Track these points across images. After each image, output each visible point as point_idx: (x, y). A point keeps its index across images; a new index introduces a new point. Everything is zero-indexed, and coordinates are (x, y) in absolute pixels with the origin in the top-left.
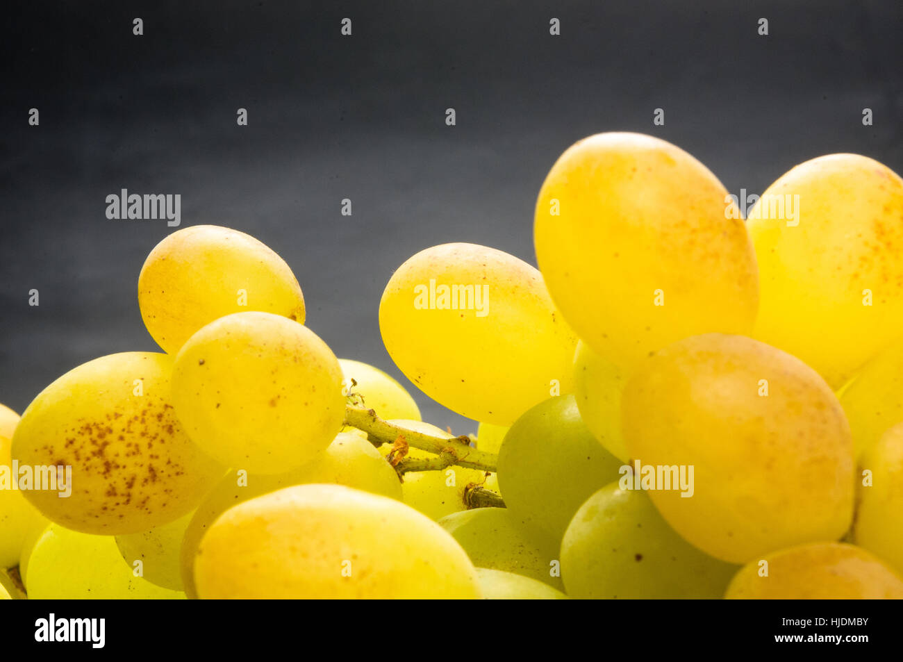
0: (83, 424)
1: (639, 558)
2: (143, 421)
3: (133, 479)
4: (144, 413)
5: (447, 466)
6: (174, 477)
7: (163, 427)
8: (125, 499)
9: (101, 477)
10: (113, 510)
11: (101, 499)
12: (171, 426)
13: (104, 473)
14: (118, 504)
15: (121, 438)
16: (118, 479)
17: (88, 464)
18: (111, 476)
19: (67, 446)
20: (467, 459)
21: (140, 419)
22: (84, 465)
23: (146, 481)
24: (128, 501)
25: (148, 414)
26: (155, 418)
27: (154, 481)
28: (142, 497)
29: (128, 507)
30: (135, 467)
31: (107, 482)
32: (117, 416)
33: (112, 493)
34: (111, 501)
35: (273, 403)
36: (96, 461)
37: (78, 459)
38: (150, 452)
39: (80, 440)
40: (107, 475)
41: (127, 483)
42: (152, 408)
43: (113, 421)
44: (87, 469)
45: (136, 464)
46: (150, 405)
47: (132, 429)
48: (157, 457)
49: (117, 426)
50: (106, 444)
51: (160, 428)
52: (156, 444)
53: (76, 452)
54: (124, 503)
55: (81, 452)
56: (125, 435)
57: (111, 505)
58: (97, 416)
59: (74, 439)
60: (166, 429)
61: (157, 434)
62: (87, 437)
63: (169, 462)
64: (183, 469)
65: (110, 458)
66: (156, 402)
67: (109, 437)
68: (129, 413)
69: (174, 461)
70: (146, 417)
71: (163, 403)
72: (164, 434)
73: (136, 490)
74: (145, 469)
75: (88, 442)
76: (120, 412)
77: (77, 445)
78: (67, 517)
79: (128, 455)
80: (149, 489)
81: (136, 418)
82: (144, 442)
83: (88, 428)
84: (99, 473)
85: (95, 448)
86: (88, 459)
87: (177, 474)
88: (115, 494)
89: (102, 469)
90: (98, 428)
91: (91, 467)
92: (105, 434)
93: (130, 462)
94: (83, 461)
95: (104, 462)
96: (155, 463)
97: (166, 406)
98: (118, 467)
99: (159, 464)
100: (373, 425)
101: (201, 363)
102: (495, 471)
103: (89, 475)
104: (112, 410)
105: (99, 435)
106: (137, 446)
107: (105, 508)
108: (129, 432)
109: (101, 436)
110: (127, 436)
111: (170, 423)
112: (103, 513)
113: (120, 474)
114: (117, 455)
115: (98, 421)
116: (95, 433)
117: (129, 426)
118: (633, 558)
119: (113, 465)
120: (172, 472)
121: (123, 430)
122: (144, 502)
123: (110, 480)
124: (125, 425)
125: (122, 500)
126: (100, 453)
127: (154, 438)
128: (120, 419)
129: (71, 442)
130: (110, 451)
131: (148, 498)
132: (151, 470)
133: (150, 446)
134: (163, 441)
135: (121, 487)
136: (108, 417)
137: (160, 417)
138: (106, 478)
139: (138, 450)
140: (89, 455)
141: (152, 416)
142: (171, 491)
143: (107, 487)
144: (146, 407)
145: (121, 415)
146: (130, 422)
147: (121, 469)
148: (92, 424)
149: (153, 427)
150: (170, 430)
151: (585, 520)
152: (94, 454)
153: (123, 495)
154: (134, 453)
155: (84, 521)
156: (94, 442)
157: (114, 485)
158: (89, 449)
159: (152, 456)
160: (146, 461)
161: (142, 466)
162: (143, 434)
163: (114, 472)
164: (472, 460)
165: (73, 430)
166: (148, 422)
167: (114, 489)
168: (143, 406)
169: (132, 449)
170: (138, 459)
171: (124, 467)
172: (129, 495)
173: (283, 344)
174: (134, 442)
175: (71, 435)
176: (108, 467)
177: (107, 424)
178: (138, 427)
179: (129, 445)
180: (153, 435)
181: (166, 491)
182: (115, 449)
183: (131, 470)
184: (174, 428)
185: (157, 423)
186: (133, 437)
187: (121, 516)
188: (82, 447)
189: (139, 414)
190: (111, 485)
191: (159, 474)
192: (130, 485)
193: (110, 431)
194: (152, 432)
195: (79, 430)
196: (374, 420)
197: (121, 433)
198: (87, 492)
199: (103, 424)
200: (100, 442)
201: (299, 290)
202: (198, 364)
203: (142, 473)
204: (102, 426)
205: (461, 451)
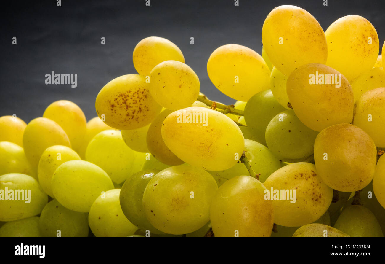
0: (119, 94)
1: (290, 131)
2: (138, 94)
3: (135, 111)
4: (138, 91)
5: (228, 113)
7: (144, 96)
8: (132, 117)
9: (125, 110)
11: (124, 117)
13: (126, 109)
14: (129, 119)
15: (131, 98)
16: (130, 111)
17: (121, 106)
18: (128, 110)
19: (115, 100)
20: (234, 112)
22: (120, 106)
23: (138, 112)
24: (133, 118)
25: (139, 91)
26: (141, 93)
27: (141, 112)
28: (137, 117)
29: (132, 120)
30: (135, 107)
32: (130, 92)
33: (128, 115)
34: (127, 118)
35: (180, 87)
36: (124, 105)
37: (118, 104)
38: (140, 103)
40: (127, 110)
41: (133, 112)
42: (140, 90)
43: (129, 93)
44: (121, 107)
45: (136, 106)
46: (140, 89)
48: (142, 105)
49: (130, 95)
50: (127, 100)
51: (143, 96)
52: (142, 100)
53: (118, 102)
54: (131, 119)
55: (119, 102)
56: (132, 97)
57: (127, 119)
58: (124, 91)
59: (117, 98)
60: (145, 96)
61: (142, 98)
62: (121, 98)
63: (145, 106)
64: (149, 109)
65: (128, 104)
66: (142, 88)
67: (127, 98)
68: (133, 91)
69: (147, 106)
70: (139, 92)
71: (143, 89)
72: (144, 98)
74: (138, 108)
75: (121, 99)
76: (131, 91)
77: (118, 100)
79: (133, 104)
80: (139, 115)
81: (136, 93)
82: (138, 100)
83: (121, 95)
85: (123, 101)
86: (121, 104)
87: (147, 110)
88: (129, 116)
89: (125, 108)
90: (124, 95)
91: (122, 107)
92: (126, 97)
93: (134, 105)
94: (119, 105)
95: (126, 105)
96: (141, 106)
97: (145, 90)
98: (130, 107)
99: (142, 107)
100: (205, 100)
101: (159, 74)
102: (243, 115)
103: (121, 109)
104: (128, 90)
106: (136, 101)
107: (126, 120)
109: (125, 98)
110: (133, 98)
111: (146, 95)
112: (125, 122)
113: (131, 109)
114: (130, 103)
115: (124, 93)
117: (134, 95)
118: (288, 131)
119: (129, 106)
120: (146, 109)
121: (132, 96)
122: (137, 119)
123: (128, 111)
124: (132, 94)
125: (131, 117)
126: (125, 103)
127: (141, 99)
129: (116, 99)
130: (128, 102)
131: (139, 117)
132: (140, 108)
133: (140, 101)
134: (144, 100)
135: (131, 113)
136: (127, 92)
137: (143, 93)
138: (126, 110)
139: (136, 102)
140: (122, 103)
141: (141, 92)
142: (145, 116)
143: (127, 113)
144: (139, 90)
145: (131, 92)
146: (134, 94)
147: (131, 108)
148: (122, 94)
149: (141, 95)
150: (146, 97)
152: (123, 103)
153: (131, 116)
154: (135, 103)
156: (123, 99)
157: (129, 113)
158: (122, 101)
159: (140, 104)
160: (139, 106)
162: (138, 97)
163: (129, 109)
165: (117, 95)
166: (139, 94)
167: (129, 114)
168: (138, 89)
169: (135, 102)
170: (136, 105)
171: (132, 107)
172: (133, 116)
173: (183, 69)
174: (135, 100)
175: (116, 97)
176: (127, 107)
177: (127, 94)
178: (136, 95)
179: (134, 101)
180: (141, 98)
182: (130, 101)
185: (142, 94)
186: (135, 98)
187: (130, 123)
188: (119, 101)
189: (137, 92)
190: (128, 113)
191: (142, 110)
192: (134, 113)
193: (128, 96)
195: (119, 96)
198: (121, 115)
199: (126, 94)
200: (125, 99)
201: (183, 57)
202: (158, 74)
204: (125, 95)
205: (232, 109)
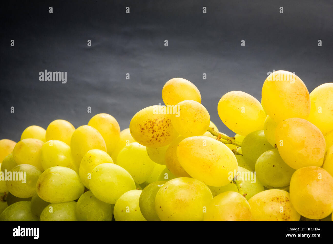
0: (149, 121)
3: (159, 135)
4: (163, 120)
5: (229, 144)
6: (167, 136)
8: (156, 139)
10: (153, 141)
11: (150, 138)
12: (169, 124)
14: (154, 140)
15: (157, 125)
16: (155, 134)
17: (149, 130)
19: (145, 125)
21: (162, 121)
23: (161, 136)
24: (156, 140)
26: (165, 122)
27: (163, 136)
28: (160, 139)
29: (156, 141)
30: (159, 132)
31: (153, 135)
32: (157, 120)
33: (153, 137)
34: (153, 139)
35: (195, 121)
36: (151, 129)
39: (148, 124)
40: (153, 133)
45: (160, 132)
46: (165, 118)
47: (160, 123)
48: (165, 131)
49: (157, 122)
50: (154, 126)
51: (166, 124)
52: (165, 127)
53: (147, 127)
56: (159, 125)
61: (165, 125)
62: (150, 124)
63: (167, 132)
64: (170, 134)
65: (154, 129)
66: (166, 118)
67: (154, 124)
68: (159, 120)
70: (163, 121)
71: (167, 119)
72: (167, 126)
73: (159, 138)
74: (162, 133)
77: (147, 125)
78: (142, 141)
79: (158, 129)
80: (162, 138)
81: (161, 121)
82: (162, 127)
83: (150, 122)
84: (151, 132)
85: (151, 126)
86: (149, 129)
87: (168, 135)
88: (154, 138)
89: (152, 132)
93: (158, 131)
94: (148, 129)
95: (152, 130)
96: (164, 132)
97: (168, 119)
98: (156, 131)
99: (165, 132)
102: (241, 146)
103: (149, 132)
104: (156, 118)
105: (152, 124)
106: (161, 127)
107: (151, 141)
108: (159, 124)
109: (153, 124)
112: (150, 142)
114: (156, 129)
115: (153, 121)
116: (152, 123)
118: (273, 166)
122: (160, 141)
123: (153, 134)
124: (158, 122)
125: (155, 139)
126: (152, 128)
127: (165, 126)
128: (157, 121)
129: (146, 124)
130: (154, 127)
131: (161, 140)
132: (163, 133)
133: (163, 128)
134: (166, 127)
135: (156, 136)
136: (155, 120)
137: (166, 121)
139: (161, 128)
140: (150, 128)
144: (164, 119)
146: (160, 122)
149: (165, 124)
150: (168, 125)
151: (262, 157)
154: (160, 129)
155: (145, 143)
156: (151, 125)
158: (150, 126)
159: (163, 130)
160: (162, 131)
161: (161, 132)
162: (162, 125)
163: (155, 133)
164: (235, 143)
165: (147, 121)
167: (154, 136)
168: (163, 118)
169: (160, 128)
170: (160, 130)
171: (157, 132)
172: (157, 138)
173: (198, 108)
174: (160, 126)
175: (146, 123)
176: (154, 131)
177: (155, 121)
178: (161, 123)
179: (159, 127)
181: (165, 139)
182: (156, 127)
183: (158, 133)
184: (169, 125)
186: (160, 125)
187: (154, 143)
189: (162, 120)
192: (158, 136)
193: (155, 123)
194: (164, 125)
196: (213, 130)
197: (157, 124)
198: (148, 136)
200: (152, 125)
203: (161, 134)
205: (233, 141)
